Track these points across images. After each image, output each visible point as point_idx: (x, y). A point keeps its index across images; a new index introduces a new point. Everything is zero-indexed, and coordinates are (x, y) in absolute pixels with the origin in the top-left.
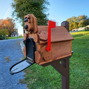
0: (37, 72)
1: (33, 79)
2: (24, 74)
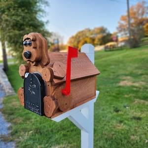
0: (33, 120)
1: (26, 132)
2: (9, 125)
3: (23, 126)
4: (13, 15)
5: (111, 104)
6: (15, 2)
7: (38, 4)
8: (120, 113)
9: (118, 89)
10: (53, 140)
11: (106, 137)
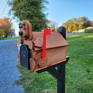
0: (34, 73)
1: (30, 79)
2: (20, 75)
3: (28, 76)
4: (27, 10)
5: (85, 67)
6: (29, 3)
7: (42, 3)
8: (90, 73)
9: (91, 57)
10: (45, 86)
11: (78, 87)
